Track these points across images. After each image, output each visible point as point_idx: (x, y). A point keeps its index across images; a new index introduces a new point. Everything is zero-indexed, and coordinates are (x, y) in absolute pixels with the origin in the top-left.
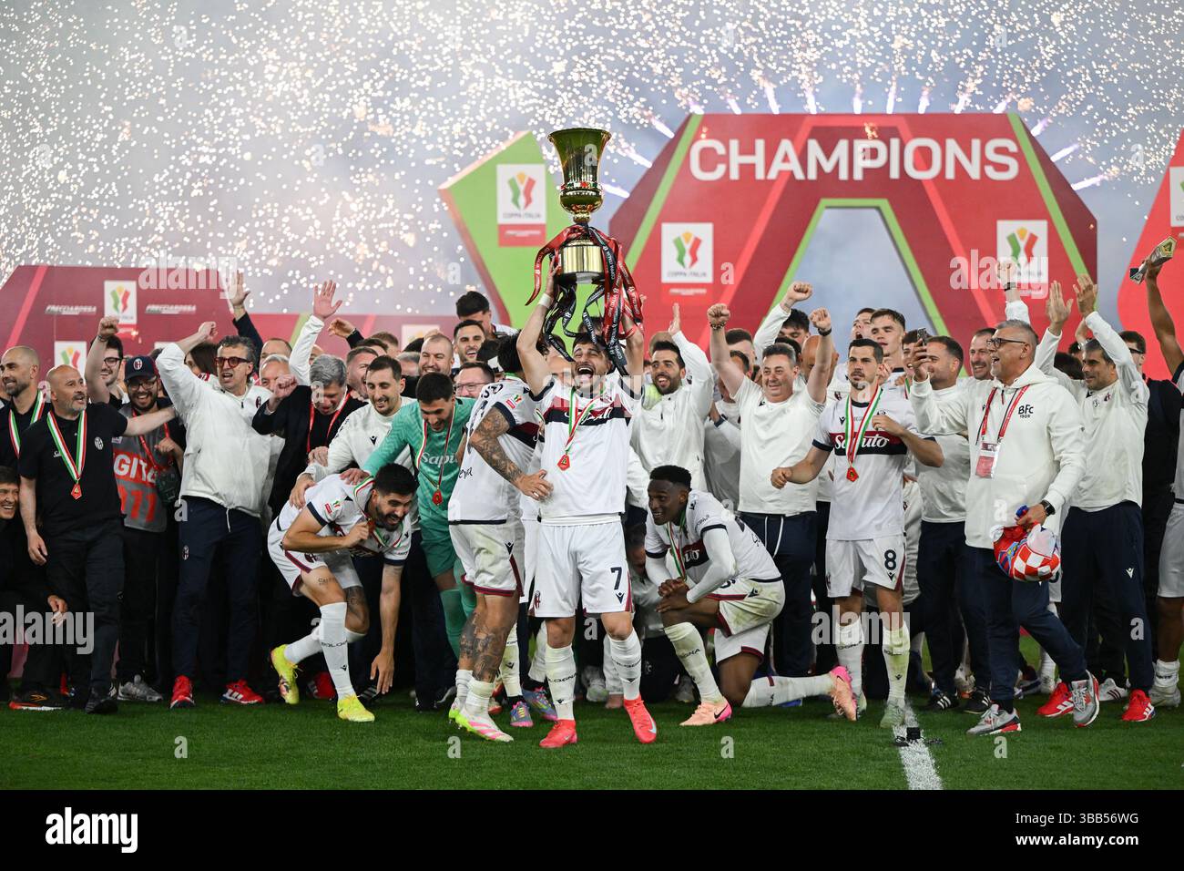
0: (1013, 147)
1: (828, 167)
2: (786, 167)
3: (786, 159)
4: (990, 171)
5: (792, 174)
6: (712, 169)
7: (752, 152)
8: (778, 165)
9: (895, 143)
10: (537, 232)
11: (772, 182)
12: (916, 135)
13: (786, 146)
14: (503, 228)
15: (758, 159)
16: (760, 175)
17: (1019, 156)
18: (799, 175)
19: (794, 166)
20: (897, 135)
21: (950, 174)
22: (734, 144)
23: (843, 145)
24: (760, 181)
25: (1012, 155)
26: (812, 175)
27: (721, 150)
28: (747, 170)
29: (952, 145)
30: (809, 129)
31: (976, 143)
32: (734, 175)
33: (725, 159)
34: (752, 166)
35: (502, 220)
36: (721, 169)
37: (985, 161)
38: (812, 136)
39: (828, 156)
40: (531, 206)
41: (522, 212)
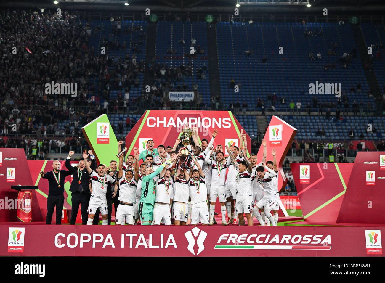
0: (229, 120)
1: (182, 124)
2: (171, 124)
3: (171, 122)
4: (223, 126)
5: (173, 126)
6: (153, 124)
7: (163, 120)
8: (169, 124)
9: (199, 118)
11: (168, 128)
12: (205, 116)
13: (171, 119)
14: (98, 139)
15: (164, 122)
16: (165, 126)
17: (231, 122)
18: (175, 126)
19: (174, 124)
20: (200, 116)
21: (213, 127)
22: (158, 118)
23: (186, 118)
25: (229, 122)
26: (178, 126)
27: (155, 119)
28: (162, 125)
29: (214, 119)
30: (177, 114)
31: (220, 119)
32: (158, 126)
33: (156, 122)
35: (98, 137)
36: (155, 124)
37: (222, 123)
39: (182, 122)
40: (105, 133)
41: (103, 135)
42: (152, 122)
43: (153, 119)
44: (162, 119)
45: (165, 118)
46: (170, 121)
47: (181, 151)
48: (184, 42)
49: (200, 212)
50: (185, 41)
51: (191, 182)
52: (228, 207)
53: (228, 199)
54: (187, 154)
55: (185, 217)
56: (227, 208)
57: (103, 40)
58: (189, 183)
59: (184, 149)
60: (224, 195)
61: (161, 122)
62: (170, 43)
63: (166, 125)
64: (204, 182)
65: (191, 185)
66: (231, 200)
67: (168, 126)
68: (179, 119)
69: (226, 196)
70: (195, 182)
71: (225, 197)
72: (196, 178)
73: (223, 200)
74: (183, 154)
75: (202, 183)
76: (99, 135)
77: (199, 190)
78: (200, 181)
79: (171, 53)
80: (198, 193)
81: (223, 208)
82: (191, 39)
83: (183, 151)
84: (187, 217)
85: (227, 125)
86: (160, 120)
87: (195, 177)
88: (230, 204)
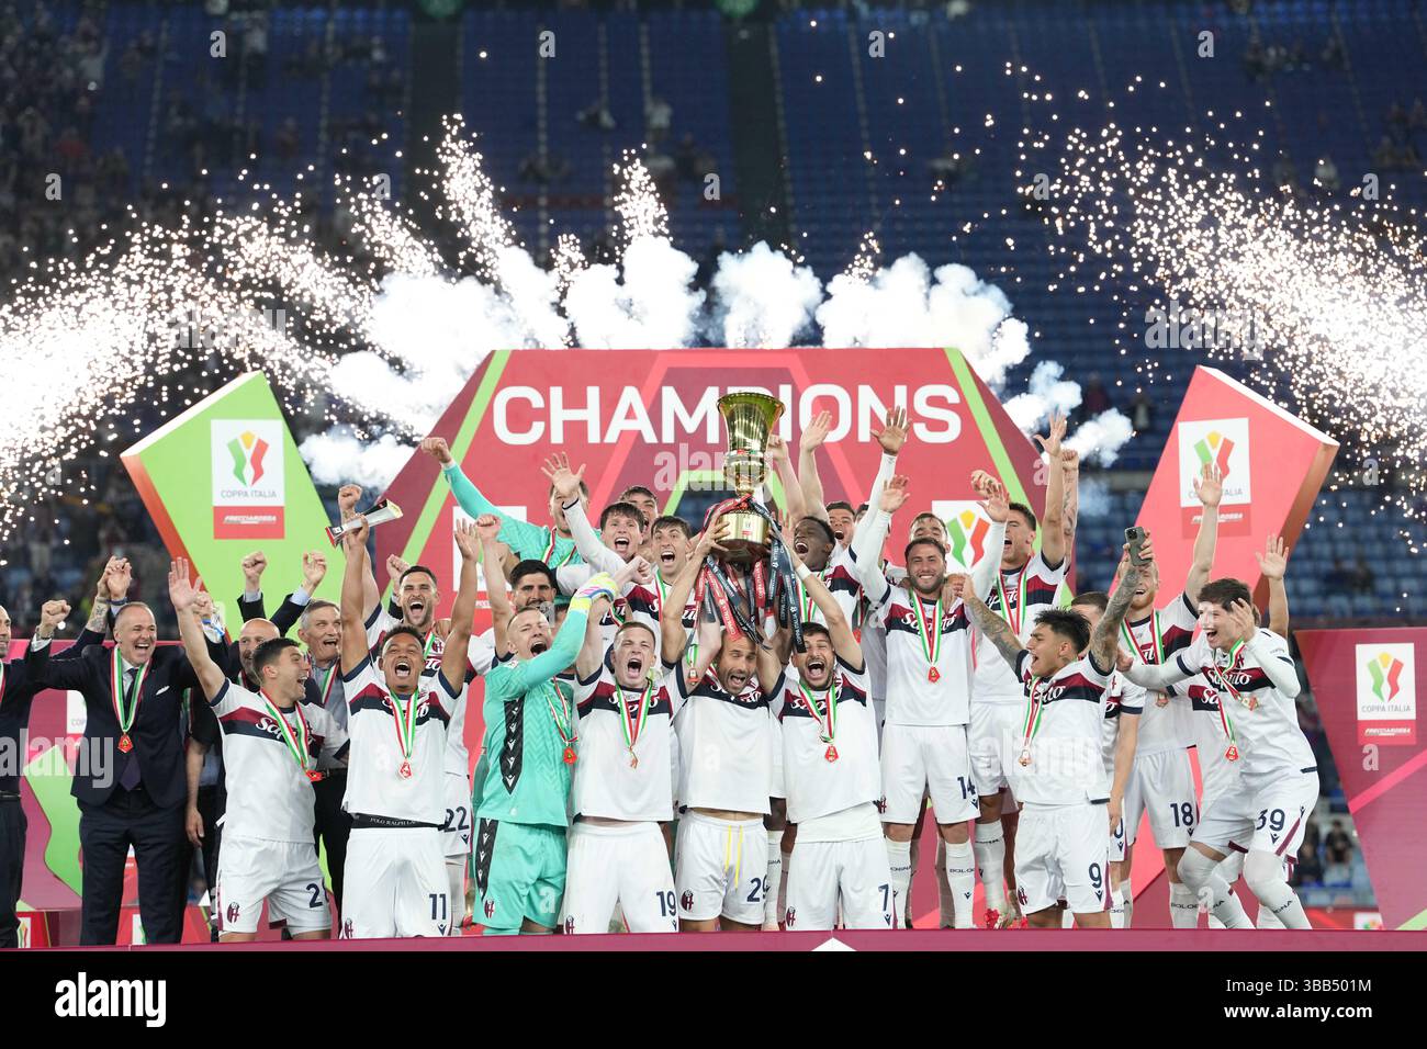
0: (952, 396)
1: (691, 425)
2: (631, 425)
3: (630, 414)
4: (921, 431)
5: (639, 434)
6: (525, 428)
7: (582, 404)
8: (619, 424)
9: (785, 391)
10: (271, 519)
11: (613, 445)
12: (816, 380)
13: (630, 396)
14: (220, 512)
15: (591, 414)
16: (593, 437)
17: (962, 409)
18: (650, 437)
19: (643, 424)
20: (788, 380)
22: (556, 393)
23: (711, 394)
24: (594, 445)
25: (952, 407)
26: (669, 437)
27: (537, 401)
28: (575, 430)
29: (867, 394)
30: (663, 372)
31: (900, 391)
32: (557, 437)
33: (544, 416)
34: (583, 424)
35: (218, 503)
36: (538, 428)
37: (913, 417)
38: (666, 382)
39: (691, 410)
40: (261, 480)
41: (249, 489)
42: (520, 415)
43: (526, 402)
44: (575, 400)
45: (593, 393)
46: (621, 409)
47: (720, 520)
48: (606, 119)
49: (840, 871)
50: (613, 114)
51: (789, 697)
52: (987, 849)
53: (982, 802)
54: (756, 536)
55: (751, 898)
56: (978, 854)
57: (173, 111)
58: (778, 702)
59: (737, 509)
60: (961, 779)
61: (575, 415)
62: (531, 124)
63: (603, 432)
64: (860, 697)
65: (788, 710)
66: (1001, 808)
67: (611, 437)
68: (670, 398)
69: (972, 788)
70: (810, 697)
71: (969, 793)
72: (817, 673)
73: (954, 809)
74: (732, 537)
75: (851, 703)
76: (227, 487)
77: (835, 742)
78: (839, 689)
79: (540, 179)
80: (831, 755)
81: (959, 855)
82: (641, 106)
83: (731, 518)
84: (759, 894)
85: (941, 426)
86: (567, 405)
87: (811, 668)
88: (995, 830)
